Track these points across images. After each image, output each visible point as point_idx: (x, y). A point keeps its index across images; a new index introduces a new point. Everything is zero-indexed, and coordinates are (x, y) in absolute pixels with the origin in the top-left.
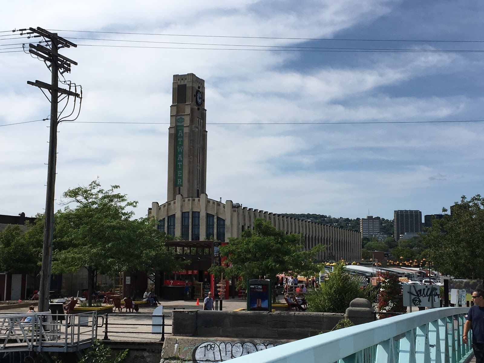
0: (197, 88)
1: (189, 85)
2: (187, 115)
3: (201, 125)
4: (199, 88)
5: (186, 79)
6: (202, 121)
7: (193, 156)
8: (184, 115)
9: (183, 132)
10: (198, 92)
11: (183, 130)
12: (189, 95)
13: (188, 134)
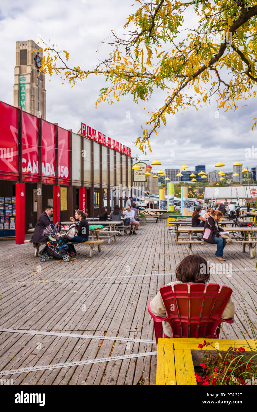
0: (37, 54)
1: (29, 49)
2: (28, 74)
3: (41, 84)
4: (38, 53)
5: (27, 45)
6: (41, 81)
7: (34, 109)
8: (25, 75)
9: (25, 89)
10: (37, 56)
11: (24, 87)
12: (29, 59)
13: (29, 90)
